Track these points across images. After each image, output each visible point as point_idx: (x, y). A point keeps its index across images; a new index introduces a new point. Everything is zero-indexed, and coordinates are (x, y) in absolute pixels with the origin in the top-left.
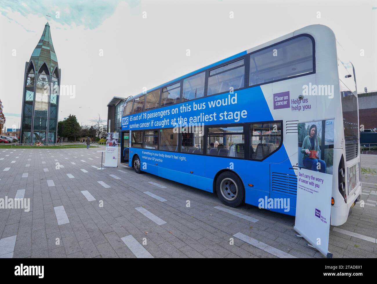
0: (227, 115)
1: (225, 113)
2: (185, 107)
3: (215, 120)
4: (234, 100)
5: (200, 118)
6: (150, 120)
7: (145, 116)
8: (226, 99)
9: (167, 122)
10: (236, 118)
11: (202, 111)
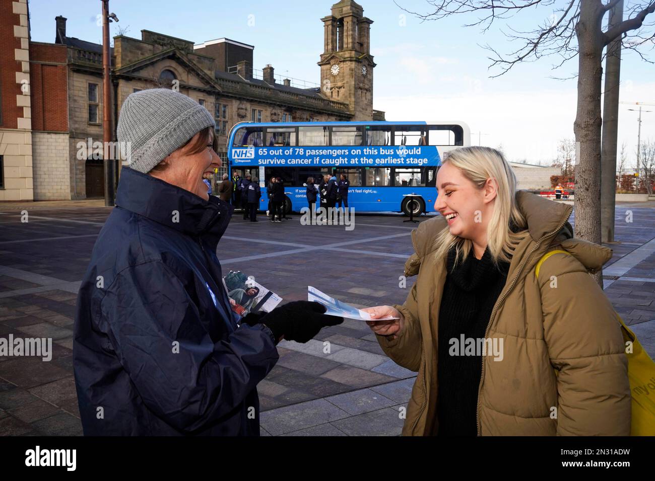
0: (413, 161)
1: (411, 159)
2: (370, 150)
3: (403, 163)
4: (418, 152)
5: (387, 161)
6: (311, 157)
7: (299, 151)
8: (412, 150)
9: (345, 161)
10: (419, 162)
11: (390, 155)
